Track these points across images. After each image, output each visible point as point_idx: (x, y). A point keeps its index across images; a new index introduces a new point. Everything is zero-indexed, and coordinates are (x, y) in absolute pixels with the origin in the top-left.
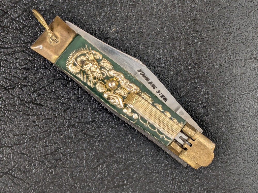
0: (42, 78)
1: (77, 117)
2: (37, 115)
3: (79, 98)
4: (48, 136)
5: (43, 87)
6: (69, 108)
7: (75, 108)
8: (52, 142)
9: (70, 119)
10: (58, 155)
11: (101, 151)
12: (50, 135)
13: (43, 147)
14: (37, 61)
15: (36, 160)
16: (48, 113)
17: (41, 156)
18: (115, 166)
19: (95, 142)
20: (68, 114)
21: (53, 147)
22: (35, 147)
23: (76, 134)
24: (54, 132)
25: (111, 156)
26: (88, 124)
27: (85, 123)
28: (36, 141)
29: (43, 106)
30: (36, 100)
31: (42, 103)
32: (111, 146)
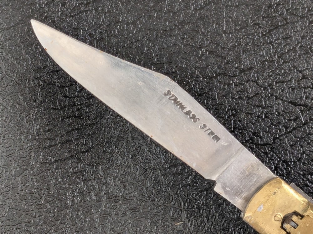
0: (291, 146)
1: (236, 85)
2: (300, 88)
3: (233, 115)
4: (282, 54)
5: (291, 132)
6: (249, 98)
7: (240, 98)
8: (275, 45)
9: (247, 82)
10: (266, 24)
11: (198, 32)
12: (279, 57)
13: (291, 37)
14: (299, 174)
15: (302, 17)
16: (283, 91)
17: (294, 23)
18: (176, 8)
19: (207, 46)
20: (251, 89)
21: (274, 38)
22: (303, 38)
23: (238, 58)
24: (273, 61)
25: (182, 23)
26: (220, 74)
27: (224, 74)
28: (301, 47)
29: (291, 102)
30: (302, 111)
31: (291, 107)
32: (183, 39)
